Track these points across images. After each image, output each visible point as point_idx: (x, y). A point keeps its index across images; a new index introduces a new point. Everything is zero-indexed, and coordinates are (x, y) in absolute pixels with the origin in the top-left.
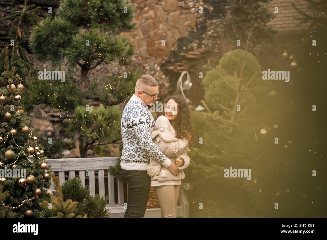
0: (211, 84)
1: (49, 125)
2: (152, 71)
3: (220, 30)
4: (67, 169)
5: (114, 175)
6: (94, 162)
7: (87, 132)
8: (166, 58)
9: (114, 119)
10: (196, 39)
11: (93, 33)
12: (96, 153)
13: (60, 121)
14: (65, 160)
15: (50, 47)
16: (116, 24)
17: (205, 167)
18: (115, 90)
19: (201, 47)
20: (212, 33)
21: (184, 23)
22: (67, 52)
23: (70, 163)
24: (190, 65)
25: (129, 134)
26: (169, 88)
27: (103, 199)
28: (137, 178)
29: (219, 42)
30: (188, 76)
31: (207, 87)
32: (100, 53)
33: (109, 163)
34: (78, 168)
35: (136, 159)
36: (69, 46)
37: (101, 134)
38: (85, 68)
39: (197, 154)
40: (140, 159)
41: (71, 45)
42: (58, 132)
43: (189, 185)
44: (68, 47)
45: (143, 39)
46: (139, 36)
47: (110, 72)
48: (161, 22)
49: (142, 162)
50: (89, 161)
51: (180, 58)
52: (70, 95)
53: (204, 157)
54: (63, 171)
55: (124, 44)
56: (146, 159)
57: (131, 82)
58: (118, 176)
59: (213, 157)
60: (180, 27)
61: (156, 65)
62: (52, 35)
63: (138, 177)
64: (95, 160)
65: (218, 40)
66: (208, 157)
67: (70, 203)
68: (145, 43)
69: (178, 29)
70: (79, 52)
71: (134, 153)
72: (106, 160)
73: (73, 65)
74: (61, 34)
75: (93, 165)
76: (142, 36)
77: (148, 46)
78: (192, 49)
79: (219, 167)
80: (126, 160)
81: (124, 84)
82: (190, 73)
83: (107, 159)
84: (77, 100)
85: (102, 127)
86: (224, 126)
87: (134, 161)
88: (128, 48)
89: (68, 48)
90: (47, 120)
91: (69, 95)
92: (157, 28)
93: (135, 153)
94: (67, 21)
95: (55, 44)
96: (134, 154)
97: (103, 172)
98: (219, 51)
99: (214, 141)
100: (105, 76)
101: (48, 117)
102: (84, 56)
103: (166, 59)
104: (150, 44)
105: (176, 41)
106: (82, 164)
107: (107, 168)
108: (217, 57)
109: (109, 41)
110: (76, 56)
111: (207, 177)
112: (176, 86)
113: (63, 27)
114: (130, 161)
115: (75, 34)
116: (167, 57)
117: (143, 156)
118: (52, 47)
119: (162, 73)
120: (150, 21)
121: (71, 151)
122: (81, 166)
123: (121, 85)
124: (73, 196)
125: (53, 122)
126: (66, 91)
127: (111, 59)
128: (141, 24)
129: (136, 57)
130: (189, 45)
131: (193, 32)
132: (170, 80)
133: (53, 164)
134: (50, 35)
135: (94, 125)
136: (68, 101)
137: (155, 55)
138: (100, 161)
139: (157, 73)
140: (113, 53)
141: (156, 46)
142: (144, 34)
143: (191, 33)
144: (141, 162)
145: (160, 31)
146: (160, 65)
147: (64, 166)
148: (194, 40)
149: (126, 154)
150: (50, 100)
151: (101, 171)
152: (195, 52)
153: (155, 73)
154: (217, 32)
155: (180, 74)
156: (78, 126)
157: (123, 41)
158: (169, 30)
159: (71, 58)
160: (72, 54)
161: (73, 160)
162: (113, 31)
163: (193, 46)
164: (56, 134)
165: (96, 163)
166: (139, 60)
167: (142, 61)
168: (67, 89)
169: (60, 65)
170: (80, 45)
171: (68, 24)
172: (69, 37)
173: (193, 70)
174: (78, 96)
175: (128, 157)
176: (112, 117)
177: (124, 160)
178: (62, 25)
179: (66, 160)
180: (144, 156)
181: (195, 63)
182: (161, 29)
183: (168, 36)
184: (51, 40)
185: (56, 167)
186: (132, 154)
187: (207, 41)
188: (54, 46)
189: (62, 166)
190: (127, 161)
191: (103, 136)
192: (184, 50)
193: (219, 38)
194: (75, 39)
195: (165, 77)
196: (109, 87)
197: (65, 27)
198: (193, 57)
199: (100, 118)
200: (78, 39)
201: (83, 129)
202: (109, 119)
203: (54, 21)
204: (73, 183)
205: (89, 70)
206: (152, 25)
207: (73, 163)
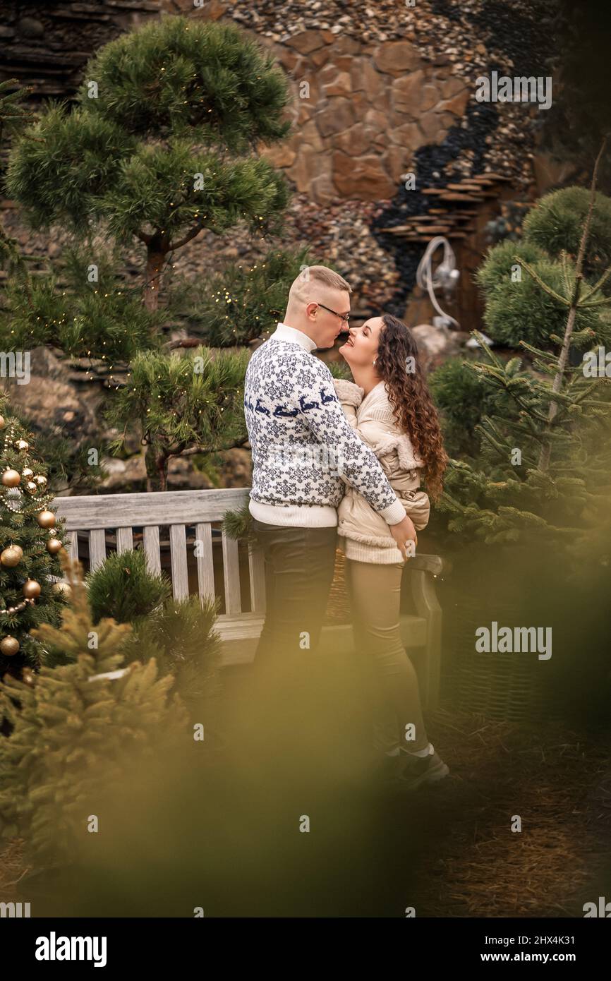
0: (502, 283)
1: (67, 394)
2: (347, 240)
3: (534, 121)
4: (110, 522)
5: (239, 536)
6: (184, 501)
7: (165, 421)
8: (385, 202)
9: (236, 386)
10: (466, 147)
11: (177, 153)
12: (195, 467)
13: (99, 383)
14: (105, 499)
15: (61, 192)
16: (238, 127)
17: (483, 513)
18: (240, 306)
19: (482, 171)
20: (513, 130)
21: (435, 105)
22: (108, 205)
23: (118, 507)
24: (452, 219)
25: (279, 433)
26: (396, 286)
27: (205, 607)
28: (301, 548)
29: (531, 156)
30: (448, 251)
31: (491, 292)
32: (195, 207)
33: (224, 504)
34: (141, 520)
35: (300, 498)
36: (111, 188)
37: (203, 426)
38: (158, 248)
39: (462, 476)
40: (309, 497)
41: (116, 186)
42: (91, 412)
43: (440, 560)
44: (109, 192)
45: (320, 153)
46: (311, 144)
47: (232, 243)
48: (371, 104)
49: (315, 504)
50: (171, 501)
51: (425, 203)
52: (118, 322)
53: (482, 486)
54: (101, 529)
55: (260, 181)
56: (326, 497)
57: (281, 282)
58: (251, 539)
59: (504, 484)
60: (422, 116)
61: (358, 224)
62: (67, 158)
63: (304, 544)
64: (186, 497)
65: (528, 150)
66: (491, 484)
67: (109, 630)
68: (327, 163)
69: (417, 121)
70: (139, 206)
71: (293, 481)
72: (215, 496)
73: (124, 241)
74: (89, 157)
75: (182, 511)
76: (318, 143)
77: (334, 171)
78: (457, 177)
79: (519, 513)
80: (271, 499)
81: (263, 287)
82: (452, 241)
83: (221, 492)
84: (135, 336)
85: (203, 406)
86: (535, 401)
87: (293, 502)
88: (272, 190)
89: (110, 195)
90: (63, 378)
91: (114, 320)
92: (360, 119)
93: (296, 482)
94: (104, 120)
95: (74, 183)
96: (294, 485)
97: (209, 528)
98: (532, 180)
99: (508, 439)
100: (217, 256)
101: (65, 370)
102: (154, 215)
103: (386, 207)
104: (341, 166)
105: (412, 155)
106: (152, 508)
107: (220, 518)
108: (527, 197)
109: (221, 174)
110: (132, 217)
111: (487, 540)
112: (415, 279)
113: (94, 136)
114: (282, 502)
115: (129, 156)
116: (389, 201)
117: (319, 489)
118: (66, 194)
119: (374, 244)
120: (341, 100)
121: (128, 462)
122: (148, 513)
123: (255, 291)
124: (123, 600)
125: (79, 385)
126: (106, 310)
127: (225, 223)
128: (316, 111)
129: (304, 202)
130: (450, 166)
131: (460, 129)
132: (397, 262)
133: (74, 511)
134: (61, 159)
135: (183, 402)
136: (112, 339)
137: (356, 196)
138: (199, 498)
139: (362, 245)
140: (231, 205)
141: (358, 169)
142: (323, 138)
143: (455, 132)
144: (311, 505)
145: (369, 129)
146: (370, 222)
147: (103, 514)
148: (463, 151)
149: (273, 483)
150: (63, 335)
151: (203, 525)
152: (467, 184)
153: (356, 245)
154: (526, 129)
155: (425, 245)
156: (141, 404)
157: (259, 171)
158: (394, 125)
159: (118, 223)
160: (122, 212)
161: (126, 498)
162: (231, 147)
163: (459, 167)
164: (87, 419)
165: (191, 505)
166: (312, 210)
167: (320, 211)
168: (108, 304)
169: (90, 239)
170: (141, 185)
171: (110, 128)
172: (110, 165)
173: (462, 235)
174: (137, 325)
175: (278, 492)
176: (230, 379)
177: (266, 497)
178: (92, 133)
179: (109, 498)
180: (322, 488)
181: (465, 214)
182: (371, 123)
183: (390, 142)
184: (63, 173)
185: (83, 519)
186: (288, 484)
187: (499, 153)
188: (70, 189)
189: (97, 514)
190: (273, 501)
191: (207, 431)
192: (435, 180)
193: (533, 146)
194: (127, 169)
195: (384, 256)
196: (221, 297)
197: (100, 138)
198: (462, 197)
199: (197, 383)
200: (137, 171)
201: (153, 414)
202: (221, 385)
203: (72, 121)
204: (125, 566)
205: (167, 252)
206: (345, 112)
207: (126, 506)
